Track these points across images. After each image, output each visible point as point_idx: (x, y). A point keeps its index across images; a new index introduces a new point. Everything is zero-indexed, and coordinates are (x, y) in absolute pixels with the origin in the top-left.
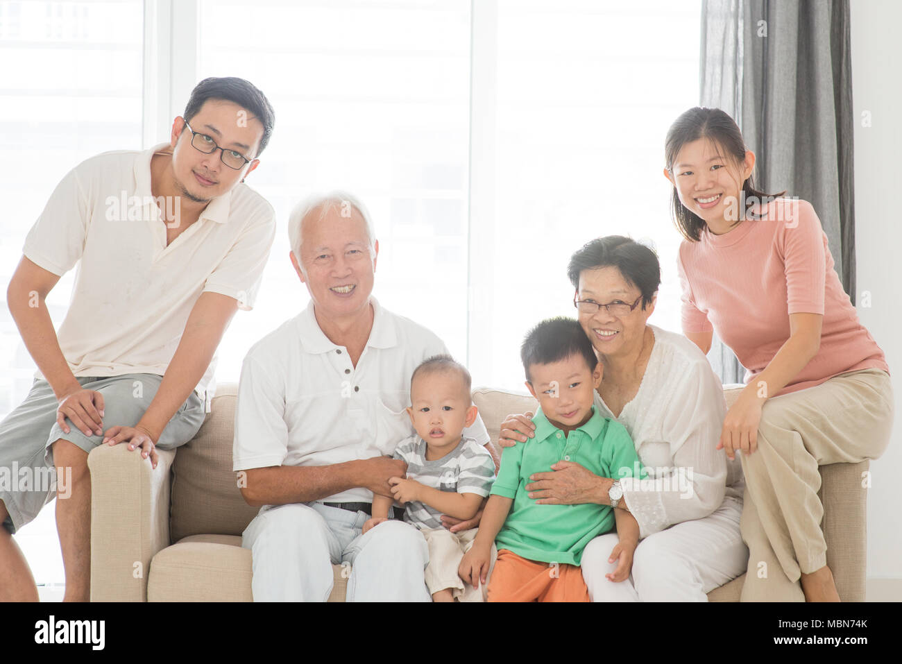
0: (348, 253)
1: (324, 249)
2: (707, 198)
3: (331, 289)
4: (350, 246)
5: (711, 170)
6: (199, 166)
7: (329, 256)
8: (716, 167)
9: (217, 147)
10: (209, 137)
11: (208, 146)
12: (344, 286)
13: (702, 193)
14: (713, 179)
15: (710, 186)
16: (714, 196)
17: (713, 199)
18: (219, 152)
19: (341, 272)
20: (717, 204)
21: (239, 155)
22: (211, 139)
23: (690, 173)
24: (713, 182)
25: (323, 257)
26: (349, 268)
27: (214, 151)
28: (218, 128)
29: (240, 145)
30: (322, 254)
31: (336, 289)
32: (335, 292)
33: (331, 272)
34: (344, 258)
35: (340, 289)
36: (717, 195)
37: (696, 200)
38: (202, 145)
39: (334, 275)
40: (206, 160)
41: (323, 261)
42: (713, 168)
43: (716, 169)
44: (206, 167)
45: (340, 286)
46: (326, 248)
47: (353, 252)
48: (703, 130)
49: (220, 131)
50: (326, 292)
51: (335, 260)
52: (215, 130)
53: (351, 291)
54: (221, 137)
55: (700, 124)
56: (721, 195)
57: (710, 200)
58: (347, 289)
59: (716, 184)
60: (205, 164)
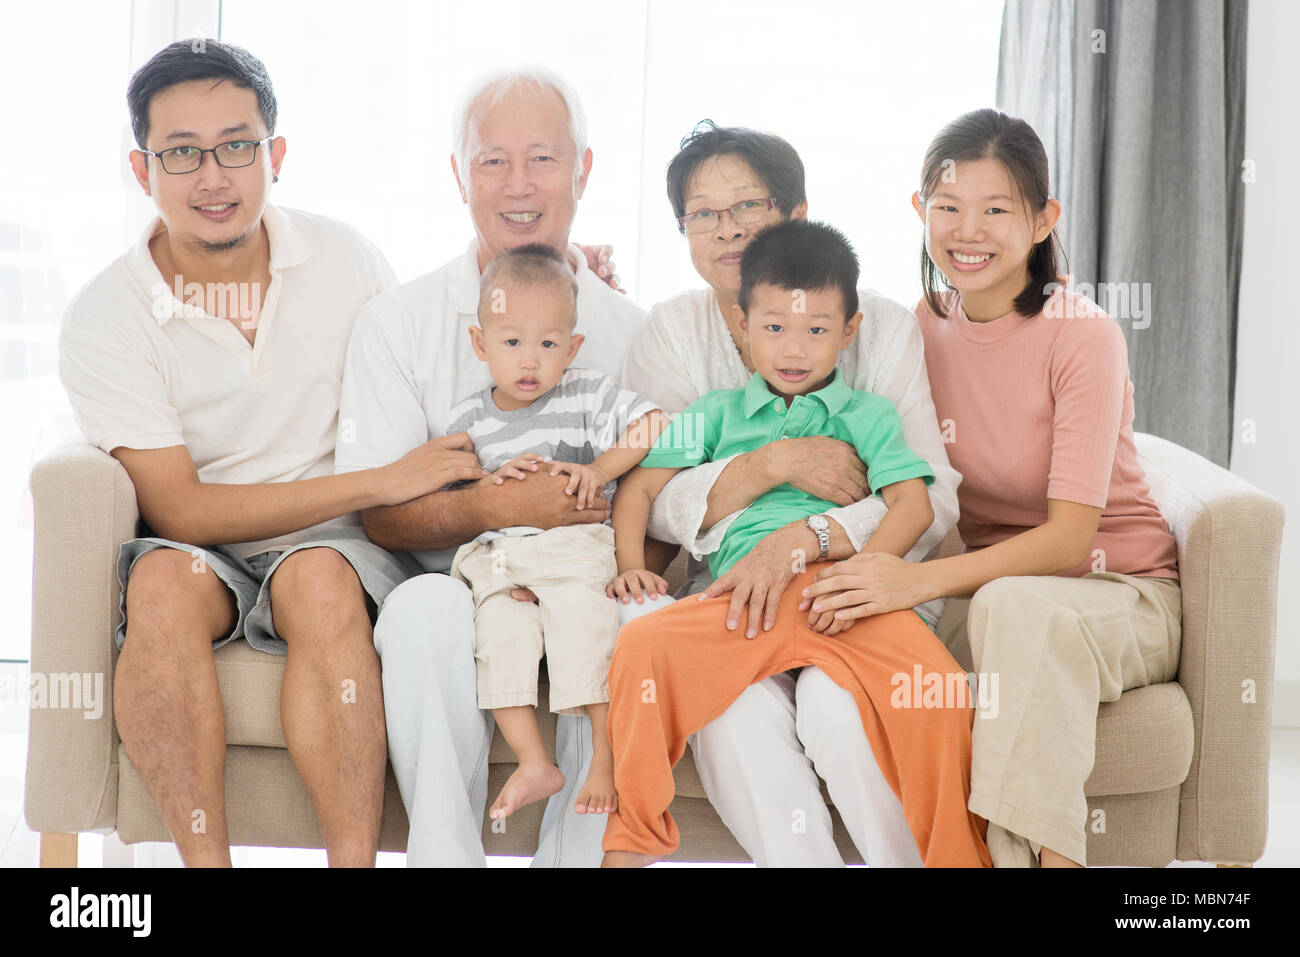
0: (534, 160)
1: (495, 150)
2: (968, 255)
3: (502, 215)
4: (538, 149)
5: (986, 212)
6: (195, 196)
7: (503, 162)
8: (997, 211)
9: (203, 152)
10: (184, 149)
11: (191, 161)
12: (521, 213)
13: (963, 246)
14: (985, 228)
15: (980, 237)
16: (981, 254)
17: (978, 259)
18: (210, 156)
19: (518, 188)
20: (980, 270)
21: (239, 144)
22: (187, 150)
23: (952, 209)
24: (984, 232)
25: (494, 162)
26: (532, 184)
27: (202, 160)
28: (186, 129)
29: (233, 130)
30: (494, 157)
31: (509, 216)
32: (508, 219)
33: (502, 188)
34: (526, 167)
35: (515, 217)
36: (986, 254)
37: (950, 253)
38: (182, 164)
39: (507, 192)
40: (200, 181)
41: (493, 168)
42: (991, 211)
43: (994, 212)
44: (205, 190)
45: (516, 212)
46: (500, 149)
47: (543, 159)
48: (991, 148)
49: (192, 131)
50: (494, 219)
51: (511, 169)
52: (184, 135)
53: (533, 221)
54: (198, 138)
55: (988, 137)
56: (992, 255)
57: (972, 260)
58: (526, 218)
59: (987, 236)
60: (202, 186)
